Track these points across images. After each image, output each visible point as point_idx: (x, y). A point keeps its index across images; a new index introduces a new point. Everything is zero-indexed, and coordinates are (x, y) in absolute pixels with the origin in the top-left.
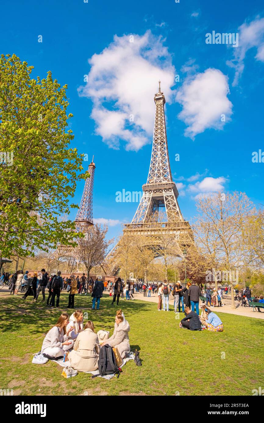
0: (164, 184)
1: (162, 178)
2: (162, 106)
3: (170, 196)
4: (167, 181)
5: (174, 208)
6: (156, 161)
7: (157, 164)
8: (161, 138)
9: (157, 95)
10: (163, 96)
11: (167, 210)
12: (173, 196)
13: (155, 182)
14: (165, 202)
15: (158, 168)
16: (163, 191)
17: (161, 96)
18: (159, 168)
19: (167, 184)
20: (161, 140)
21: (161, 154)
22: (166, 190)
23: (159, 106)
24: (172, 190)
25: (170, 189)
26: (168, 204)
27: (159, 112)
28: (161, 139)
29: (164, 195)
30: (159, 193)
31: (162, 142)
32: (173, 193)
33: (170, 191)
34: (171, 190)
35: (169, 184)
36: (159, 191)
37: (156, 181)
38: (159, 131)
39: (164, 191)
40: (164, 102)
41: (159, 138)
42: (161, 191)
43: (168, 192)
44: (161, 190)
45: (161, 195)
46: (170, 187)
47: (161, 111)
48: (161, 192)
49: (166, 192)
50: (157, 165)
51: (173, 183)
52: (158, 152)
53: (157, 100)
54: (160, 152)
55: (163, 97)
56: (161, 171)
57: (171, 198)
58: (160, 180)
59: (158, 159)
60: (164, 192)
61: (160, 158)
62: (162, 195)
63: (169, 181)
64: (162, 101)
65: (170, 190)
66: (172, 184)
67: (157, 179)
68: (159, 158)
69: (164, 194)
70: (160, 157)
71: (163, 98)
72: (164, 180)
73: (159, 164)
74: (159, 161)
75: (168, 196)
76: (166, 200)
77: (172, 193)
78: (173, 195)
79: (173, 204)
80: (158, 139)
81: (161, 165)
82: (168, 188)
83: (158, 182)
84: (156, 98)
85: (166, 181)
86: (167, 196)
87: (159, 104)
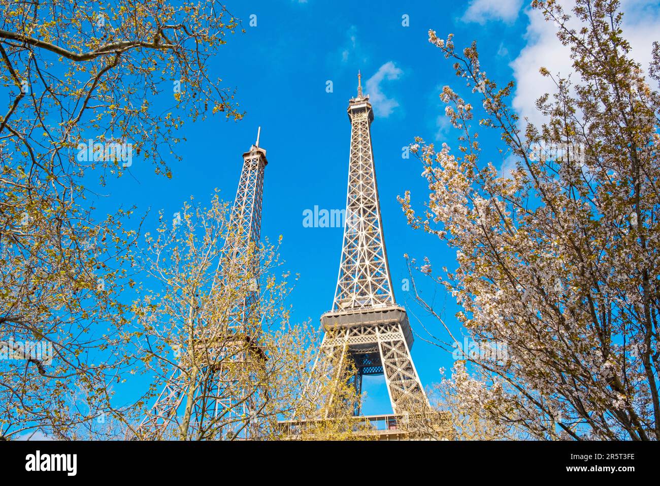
0: (380, 312)
1: (371, 295)
2: (367, 125)
3: (396, 343)
4: (384, 304)
5: (407, 374)
6: (356, 254)
7: (359, 261)
8: (365, 199)
9: (354, 102)
10: (367, 104)
11: (388, 382)
12: (403, 344)
13: (354, 307)
14: (383, 360)
15: (360, 271)
16: (377, 329)
17: (365, 105)
18: (363, 270)
19: (385, 312)
20: (366, 204)
21: (366, 237)
22: (382, 328)
23: (360, 127)
24: (399, 326)
25: (393, 325)
26: (391, 365)
27: (360, 139)
28: (365, 202)
29: (380, 341)
30: (367, 337)
31: (369, 207)
32: (403, 335)
33: (395, 331)
34: (397, 327)
35: (391, 311)
36: (365, 330)
37: (356, 305)
38: (361, 182)
39: (379, 329)
40: (371, 117)
41: (361, 197)
42: (369, 329)
43: (389, 333)
44: (369, 327)
45: (370, 341)
46: (393, 320)
47: (365, 137)
48: (370, 333)
49: (383, 332)
50: (358, 264)
51: (400, 308)
52: (360, 233)
53: (354, 113)
54: (364, 232)
55: (369, 106)
56: (369, 279)
57: (399, 348)
58: (366, 303)
59: (359, 248)
60: (378, 333)
61: (366, 247)
62: (374, 341)
63: (388, 304)
64: (365, 115)
65: (394, 327)
66: (399, 311)
67: (359, 299)
68: (362, 245)
69: (379, 338)
70: (364, 243)
71: (368, 109)
72: (376, 302)
73: (363, 260)
74: (362, 253)
75: (389, 343)
76: (385, 354)
77: (400, 335)
78: (403, 339)
79: (404, 365)
80: (358, 200)
81: (367, 263)
82: (387, 321)
83: (363, 306)
84: (352, 107)
85: (382, 304)
86: (386, 343)
87: (360, 121)
